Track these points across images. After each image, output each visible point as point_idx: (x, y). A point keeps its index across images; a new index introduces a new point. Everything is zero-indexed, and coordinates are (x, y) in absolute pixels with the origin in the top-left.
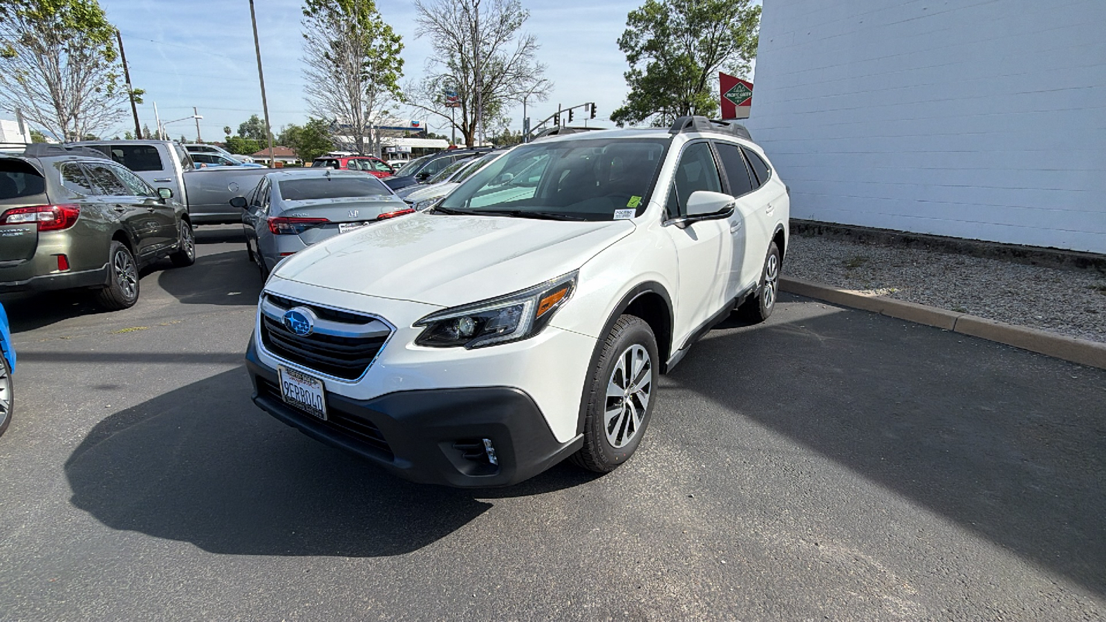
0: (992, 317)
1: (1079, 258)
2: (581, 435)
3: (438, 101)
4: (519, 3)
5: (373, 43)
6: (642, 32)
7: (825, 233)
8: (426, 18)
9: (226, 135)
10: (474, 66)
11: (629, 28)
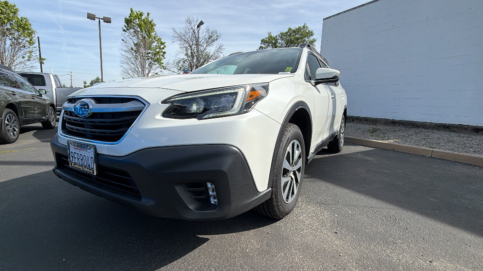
0: (449, 150)
1: (475, 128)
2: (270, 189)
3: (180, 69)
4: (217, 31)
5: (153, 45)
6: (267, 47)
7: (355, 121)
8: (176, 35)
9: (84, 84)
10: (196, 55)
11: (261, 45)
